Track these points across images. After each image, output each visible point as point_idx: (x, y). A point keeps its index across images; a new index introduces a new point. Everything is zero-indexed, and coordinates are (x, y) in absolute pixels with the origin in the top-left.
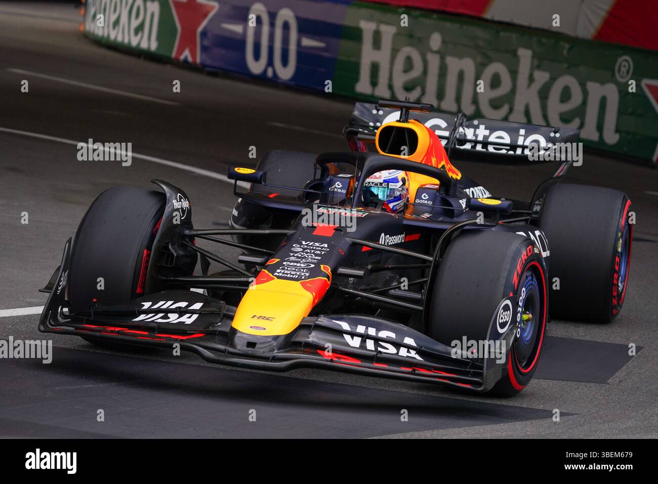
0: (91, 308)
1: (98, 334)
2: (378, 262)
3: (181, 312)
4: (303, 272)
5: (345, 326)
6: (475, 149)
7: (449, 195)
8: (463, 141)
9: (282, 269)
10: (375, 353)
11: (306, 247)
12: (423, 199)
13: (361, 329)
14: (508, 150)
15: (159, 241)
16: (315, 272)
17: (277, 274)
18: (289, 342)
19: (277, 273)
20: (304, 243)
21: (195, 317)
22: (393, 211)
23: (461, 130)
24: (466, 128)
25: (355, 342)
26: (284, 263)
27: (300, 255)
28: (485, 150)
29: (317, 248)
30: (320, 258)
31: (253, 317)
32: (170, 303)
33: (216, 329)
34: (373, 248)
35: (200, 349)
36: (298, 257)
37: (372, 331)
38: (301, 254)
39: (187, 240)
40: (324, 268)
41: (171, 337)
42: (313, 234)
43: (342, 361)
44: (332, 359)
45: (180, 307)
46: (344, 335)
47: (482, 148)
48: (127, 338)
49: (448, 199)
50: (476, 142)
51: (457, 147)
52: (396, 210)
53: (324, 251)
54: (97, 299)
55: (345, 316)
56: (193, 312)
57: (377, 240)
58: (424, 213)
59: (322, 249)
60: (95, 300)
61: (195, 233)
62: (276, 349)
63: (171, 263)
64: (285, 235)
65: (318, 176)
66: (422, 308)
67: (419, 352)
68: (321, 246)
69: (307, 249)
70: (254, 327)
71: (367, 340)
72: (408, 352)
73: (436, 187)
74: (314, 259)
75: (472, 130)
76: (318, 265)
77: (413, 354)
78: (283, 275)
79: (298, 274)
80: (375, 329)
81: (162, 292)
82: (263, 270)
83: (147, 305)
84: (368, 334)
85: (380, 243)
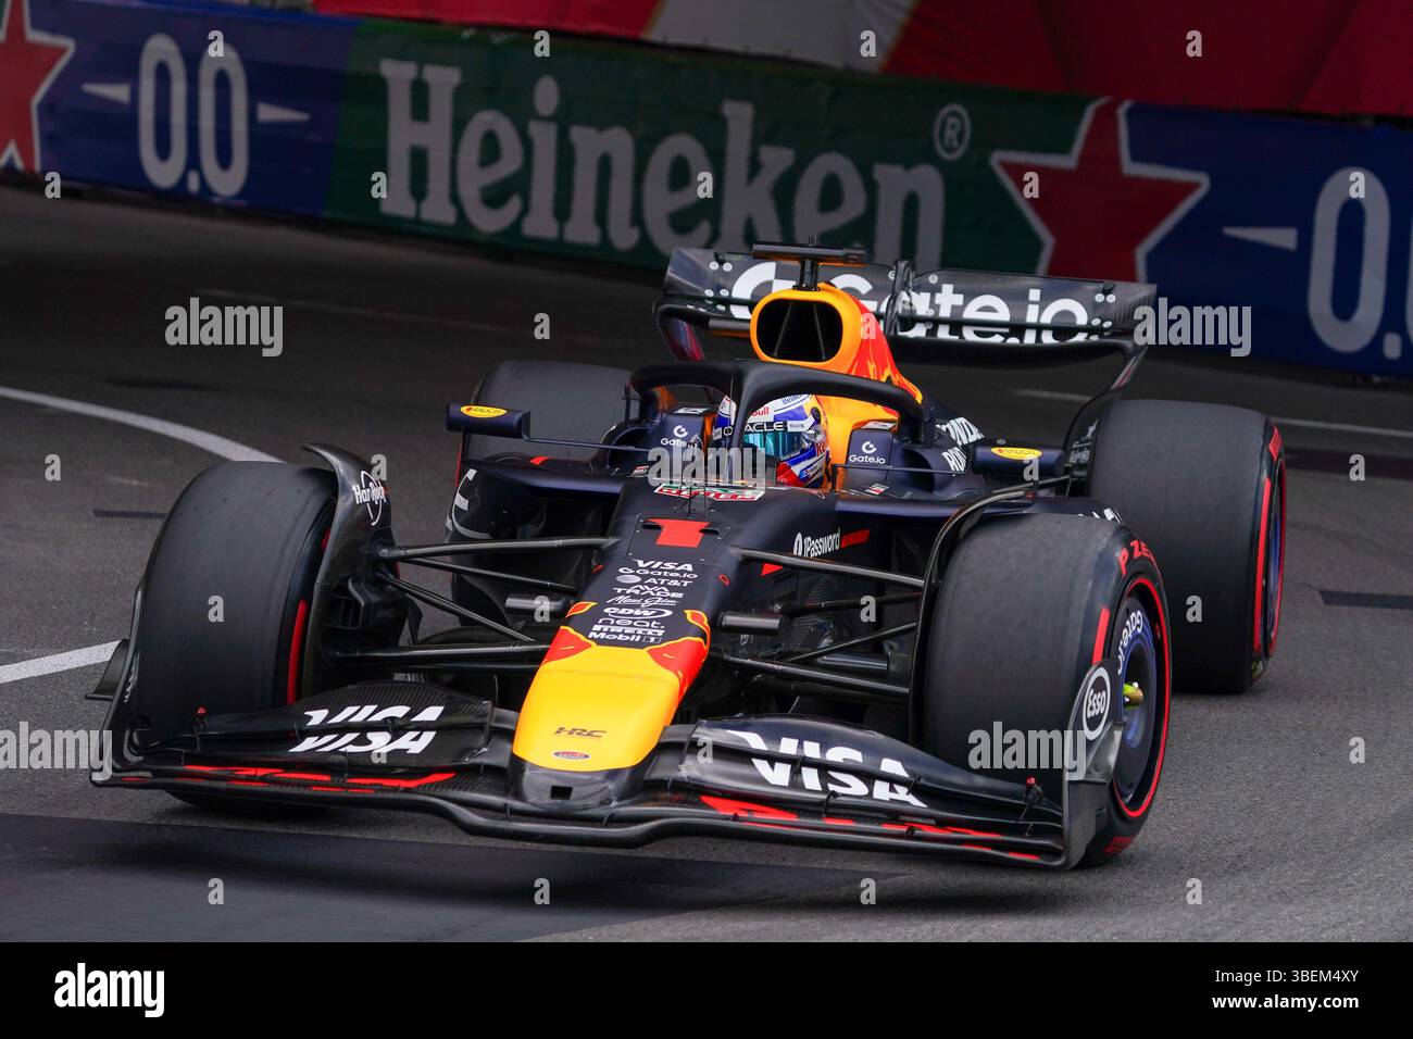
0: (195, 728)
1: (223, 785)
2: (792, 596)
3: (396, 728)
4: (650, 627)
5: (755, 741)
6: (936, 336)
7: (918, 442)
8: (909, 321)
9: (604, 623)
10: (824, 797)
11: (647, 572)
12: (864, 455)
13: (788, 746)
14: (1006, 336)
15: (327, 575)
16: (675, 627)
17: (596, 636)
18: (640, 782)
19: (595, 634)
20: (640, 563)
21: (428, 737)
22: (801, 481)
23: (904, 296)
24: (913, 294)
25: (779, 775)
26: (607, 610)
27: (637, 592)
28: (956, 338)
29: (671, 575)
30: (680, 595)
31: (558, 732)
32: (369, 709)
33: (478, 760)
34: (785, 565)
35: (451, 806)
36: (633, 596)
37: (812, 750)
38: (638, 588)
39: (384, 570)
40: (694, 616)
41: (381, 785)
42: (658, 543)
43: (758, 816)
44: (736, 815)
45: (392, 718)
46: (754, 760)
47: (951, 333)
48: (288, 790)
49: (918, 451)
50: (935, 322)
51: (900, 334)
52: (807, 478)
53: (686, 579)
54: (205, 707)
55: (753, 720)
56: (423, 727)
57: (787, 548)
58: (871, 484)
59: (682, 574)
60: (201, 711)
61: (402, 552)
62: (614, 798)
63: (355, 623)
64: (597, 547)
65: (634, 414)
66: (906, 690)
67: (915, 789)
68: (678, 569)
69: (649, 576)
70: (564, 753)
71: (803, 769)
72: (892, 789)
73: (890, 425)
74: (669, 598)
75: (926, 296)
76: (678, 609)
77: (902, 793)
78: (608, 637)
79: (640, 631)
80: (818, 745)
81: (350, 687)
82: (562, 627)
83: (317, 717)
84: (805, 757)
85: (795, 553)
